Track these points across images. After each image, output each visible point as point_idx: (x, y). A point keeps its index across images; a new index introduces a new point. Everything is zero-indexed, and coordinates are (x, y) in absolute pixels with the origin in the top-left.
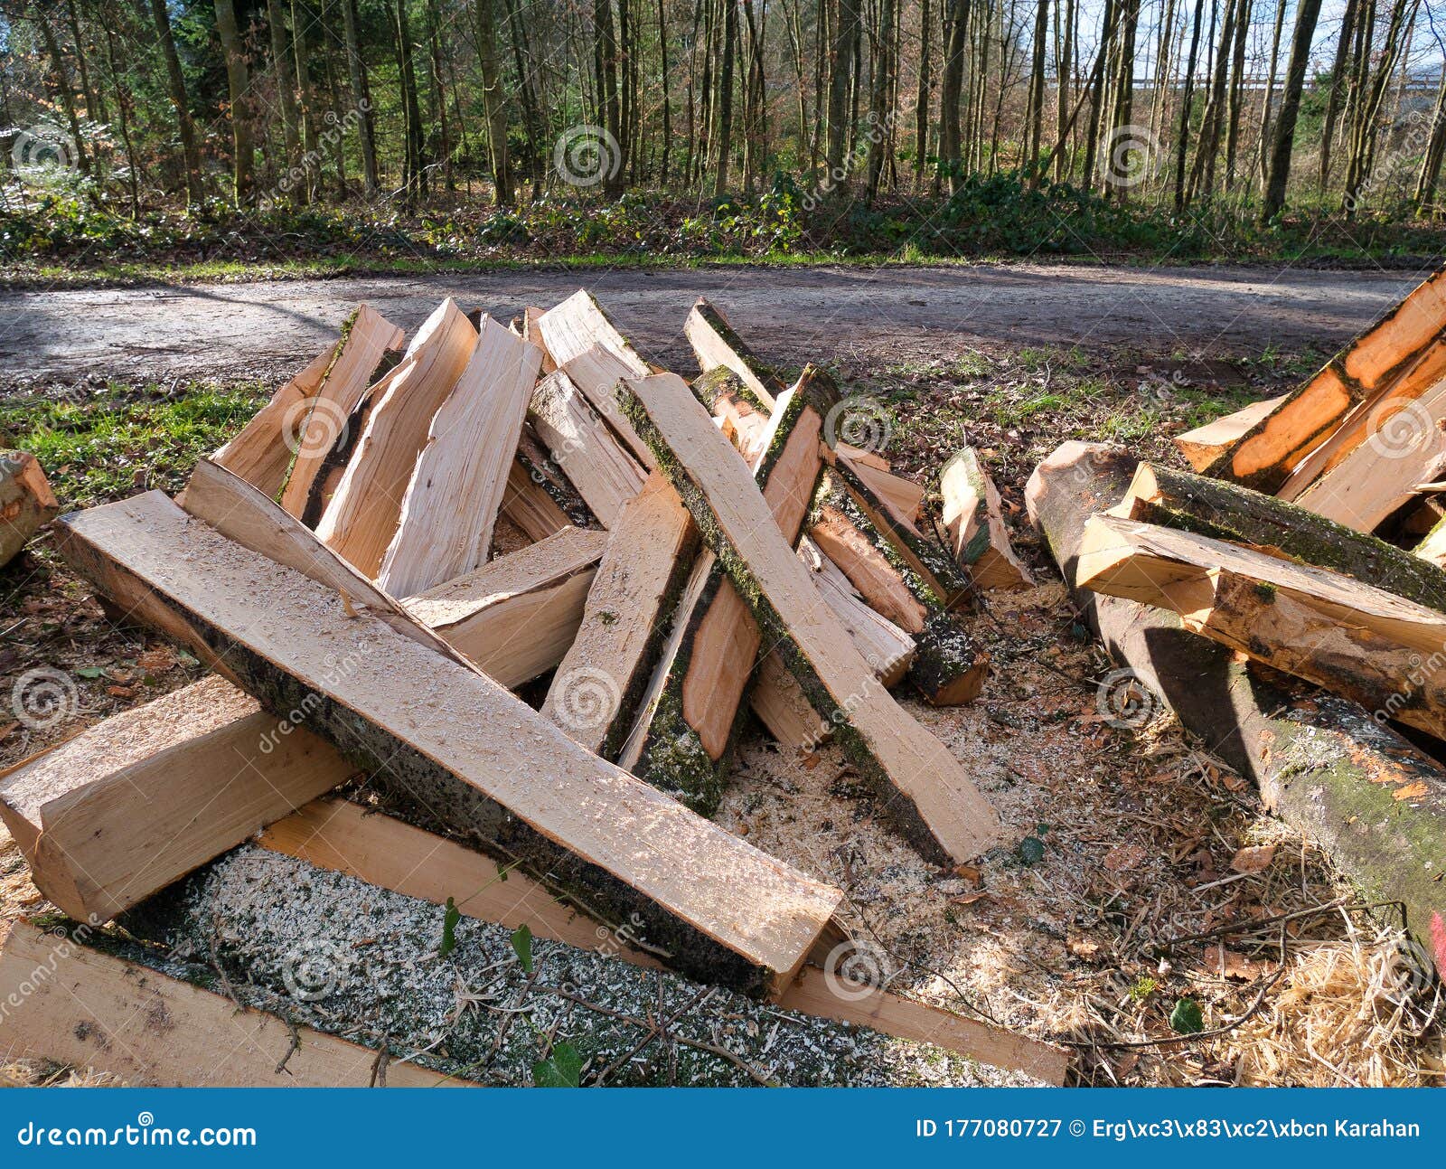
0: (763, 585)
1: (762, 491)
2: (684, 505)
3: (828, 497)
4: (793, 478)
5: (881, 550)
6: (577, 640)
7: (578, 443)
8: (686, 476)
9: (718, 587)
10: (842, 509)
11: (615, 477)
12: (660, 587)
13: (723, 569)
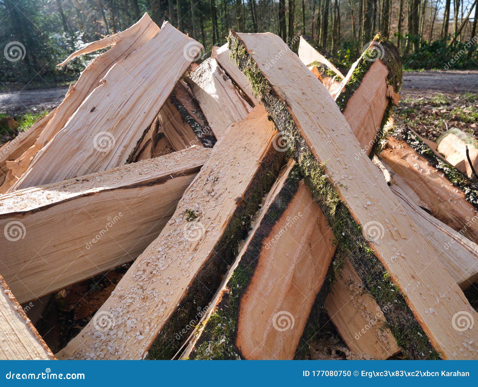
0: (342, 191)
1: (342, 112)
2: (270, 118)
3: (391, 130)
4: (368, 107)
5: (441, 170)
6: (161, 234)
7: (215, 96)
8: (273, 92)
9: (295, 192)
10: (404, 138)
11: (233, 114)
12: (240, 190)
13: (301, 175)
